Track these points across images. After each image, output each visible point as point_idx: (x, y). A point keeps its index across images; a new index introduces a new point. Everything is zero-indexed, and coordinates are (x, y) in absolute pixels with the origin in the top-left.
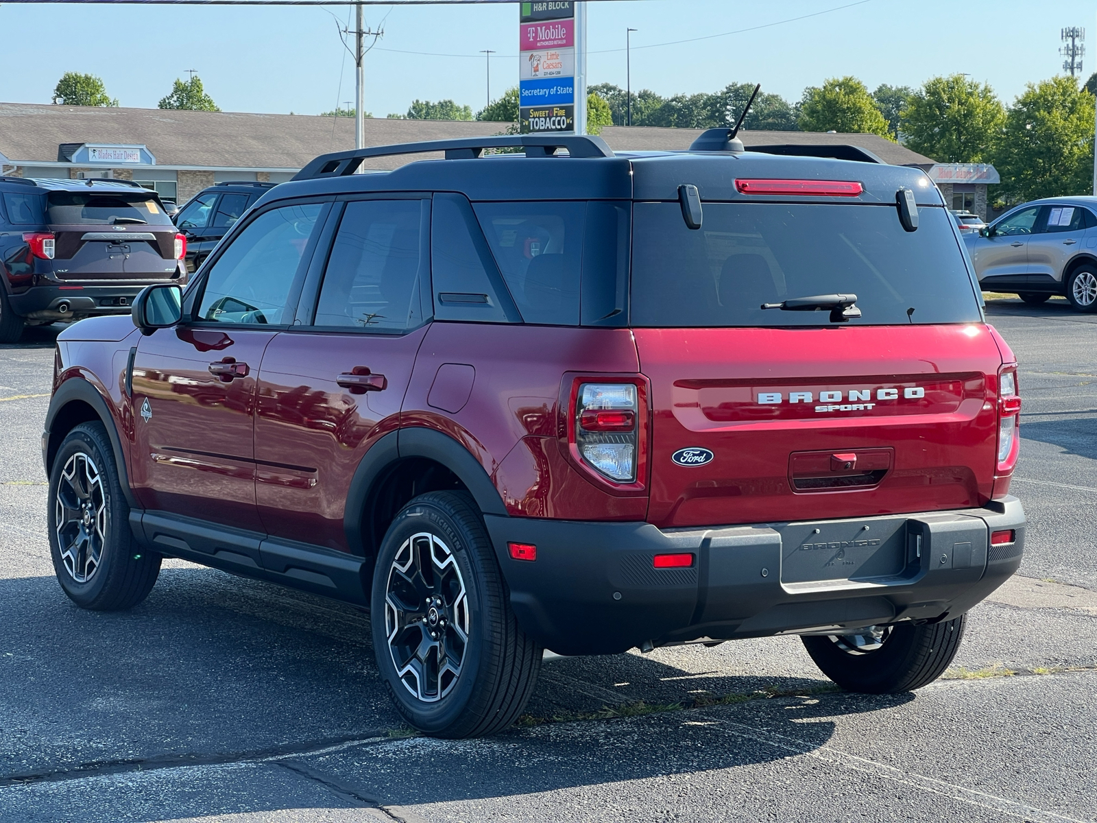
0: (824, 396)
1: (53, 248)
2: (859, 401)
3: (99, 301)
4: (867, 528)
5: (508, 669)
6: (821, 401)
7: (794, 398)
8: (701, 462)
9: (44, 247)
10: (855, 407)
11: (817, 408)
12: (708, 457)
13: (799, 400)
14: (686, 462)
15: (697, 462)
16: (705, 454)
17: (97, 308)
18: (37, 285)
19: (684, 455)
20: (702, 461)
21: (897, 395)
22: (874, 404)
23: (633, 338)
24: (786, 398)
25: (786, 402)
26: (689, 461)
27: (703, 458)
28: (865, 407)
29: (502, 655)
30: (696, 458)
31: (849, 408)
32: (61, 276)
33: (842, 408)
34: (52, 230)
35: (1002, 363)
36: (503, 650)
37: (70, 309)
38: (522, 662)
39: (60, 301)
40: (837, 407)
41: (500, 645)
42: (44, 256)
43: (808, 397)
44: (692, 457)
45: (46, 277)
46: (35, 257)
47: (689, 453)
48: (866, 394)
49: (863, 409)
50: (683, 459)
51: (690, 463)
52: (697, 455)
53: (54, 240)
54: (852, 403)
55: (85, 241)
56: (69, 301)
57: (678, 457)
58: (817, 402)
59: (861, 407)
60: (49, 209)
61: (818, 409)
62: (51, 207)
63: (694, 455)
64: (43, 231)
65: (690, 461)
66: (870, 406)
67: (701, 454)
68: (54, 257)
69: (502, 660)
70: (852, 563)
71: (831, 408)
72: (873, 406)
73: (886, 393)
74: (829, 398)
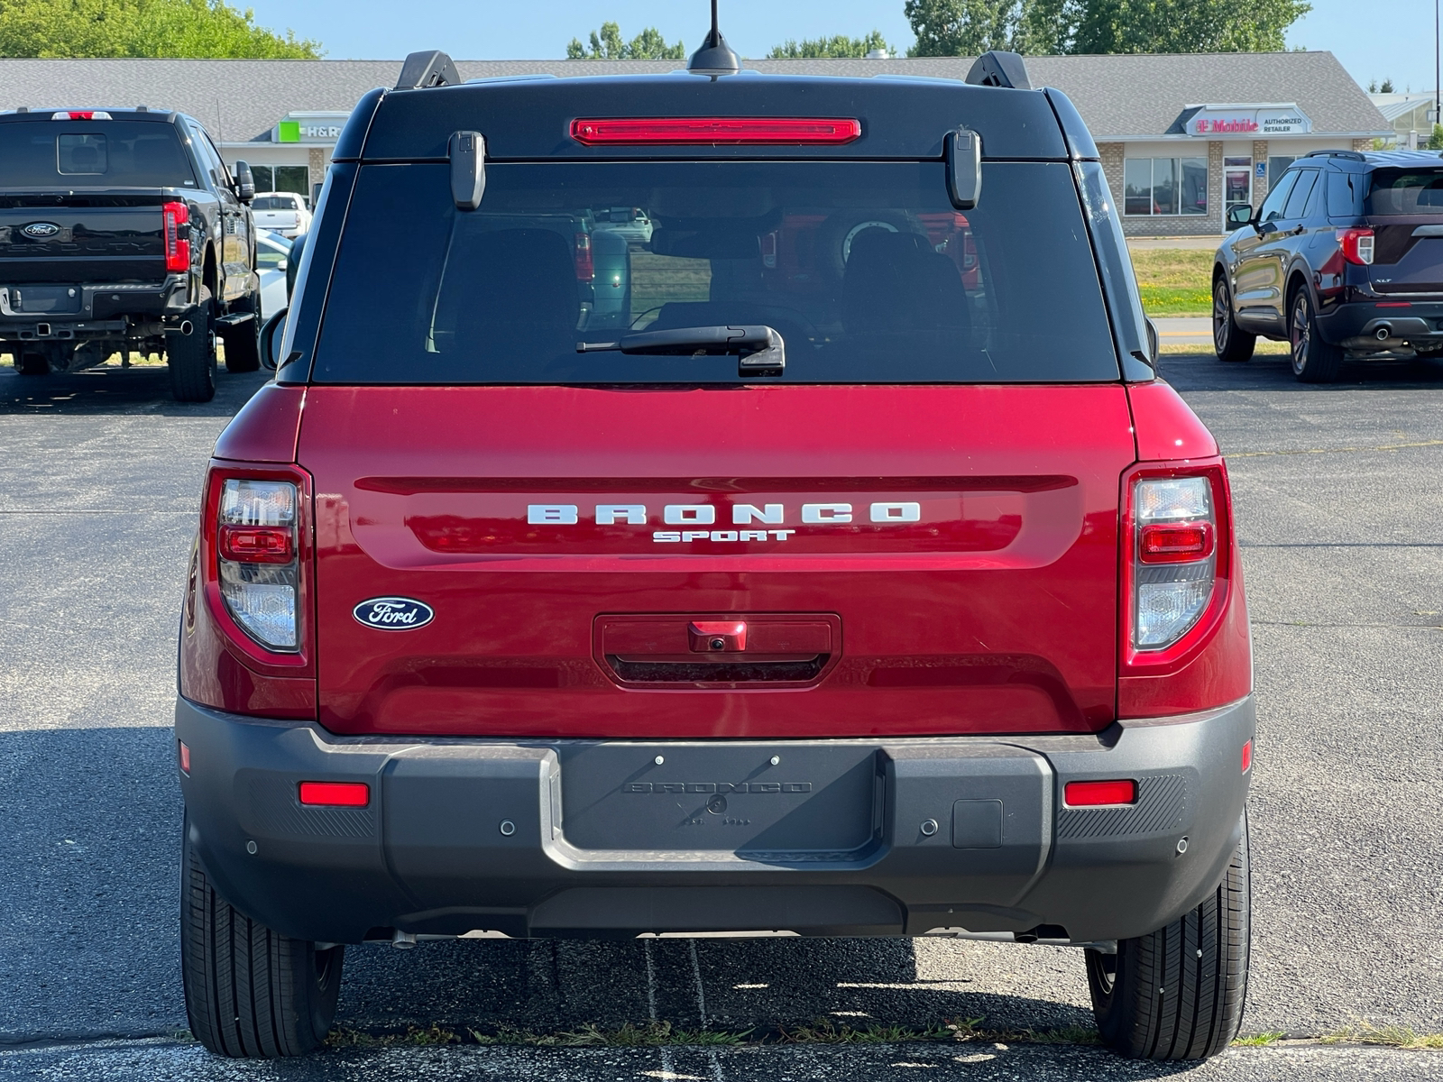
0: (673, 513)
1: (1372, 248)
2: (756, 525)
3: (1435, 323)
4: (776, 760)
5: (223, 951)
6: (667, 521)
7: (606, 515)
8: (408, 624)
9: (1359, 248)
10: (746, 536)
11: (656, 535)
12: (422, 614)
13: (617, 518)
14: (380, 622)
15: (400, 623)
16: (415, 610)
17: (1433, 333)
18: (1349, 301)
19: (376, 609)
20: (410, 621)
21: (850, 516)
22: (793, 532)
23: (302, 405)
24: (587, 515)
25: (587, 524)
26: (385, 619)
27: (411, 616)
28: (771, 536)
29: (208, 927)
30: (398, 616)
31: (732, 536)
32: (1378, 288)
33: (716, 536)
34: (1370, 224)
35: (1137, 461)
36: (208, 919)
37: (1393, 333)
38: (250, 940)
39: (1377, 324)
40: (704, 534)
41: (203, 910)
42: (1359, 260)
43: (637, 514)
44: (388, 612)
45: (1360, 291)
46: (1348, 263)
47: (384, 606)
48: (774, 512)
49: (765, 539)
50: (374, 617)
51: (384, 624)
52: (399, 611)
53: (1373, 238)
54: (739, 527)
55: (1418, 238)
56: (1389, 324)
57: (364, 613)
58: (656, 523)
59: (762, 536)
60: (1373, 194)
61: (659, 536)
62: (1377, 190)
63: (394, 610)
64: (1360, 226)
65: (388, 621)
66: (782, 535)
67: (408, 608)
68: (1372, 261)
69: (209, 936)
70: (746, 823)
71: (688, 536)
72: (788, 535)
73: (821, 511)
74: (685, 517)
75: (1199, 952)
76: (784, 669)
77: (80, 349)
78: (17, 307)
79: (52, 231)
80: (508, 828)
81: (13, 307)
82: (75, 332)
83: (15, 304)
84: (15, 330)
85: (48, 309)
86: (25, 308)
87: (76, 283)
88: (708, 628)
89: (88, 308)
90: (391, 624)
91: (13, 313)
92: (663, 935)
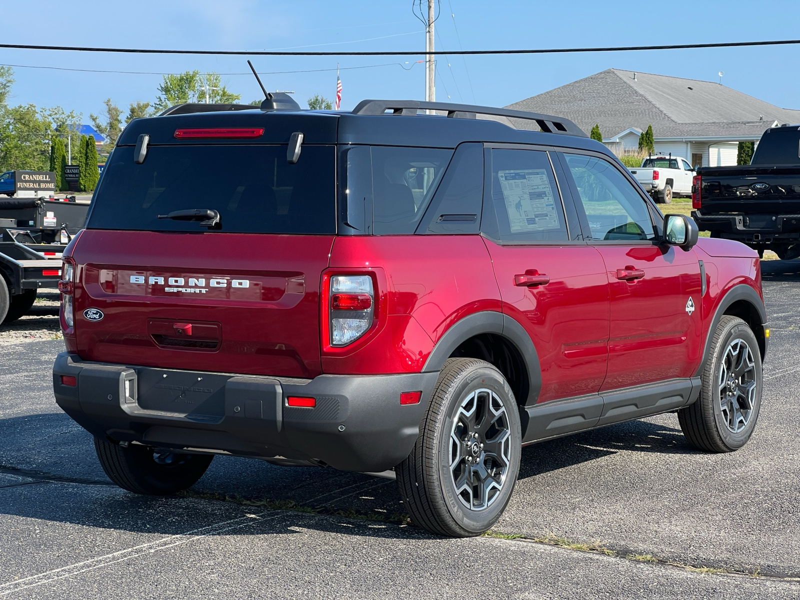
0: (172, 281)
2: (196, 286)
6: (170, 284)
7: (152, 280)
10: (192, 290)
11: (166, 289)
12: (100, 316)
13: (155, 282)
14: (90, 318)
15: (95, 318)
16: (99, 314)
19: (89, 313)
20: (97, 318)
21: (226, 284)
22: (207, 290)
24: (147, 281)
25: (146, 284)
27: (98, 316)
28: (200, 291)
30: (94, 316)
31: (188, 290)
33: (184, 290)
35: (329, 267)
40: (180, 289)
43: (161, 281)
44: (92, 314)
47: (91, 312)
48: (202, 282)
49: (199, 292)
50: (88, 316)
54: (191, 287)
57: (86, 314)
58: (166, 284)
59: (197, 291)
61: (167, 289)
63: (94, 314)
66: (204, 291)
67: (97, 313)
70: (192, 403)
71: (175, 290)
72: (206, 291)
73: (217, 282)
74: (175, 282)
75: (417, 484)
76: (211, 344)
77: (791, 248)
78: (746, 226)
79: (765, 187)
80: (110, 397)
81: (744, 226)
82: (774, 239)
83: (745, 224)
84: (744, 237)
85: (762, 227)
86: (750, 226)
87: (776, 214)
88: (178, 326)
89: (779, 227)
90: (93, 319)
91: (744, 229)
92: (190, 449)
